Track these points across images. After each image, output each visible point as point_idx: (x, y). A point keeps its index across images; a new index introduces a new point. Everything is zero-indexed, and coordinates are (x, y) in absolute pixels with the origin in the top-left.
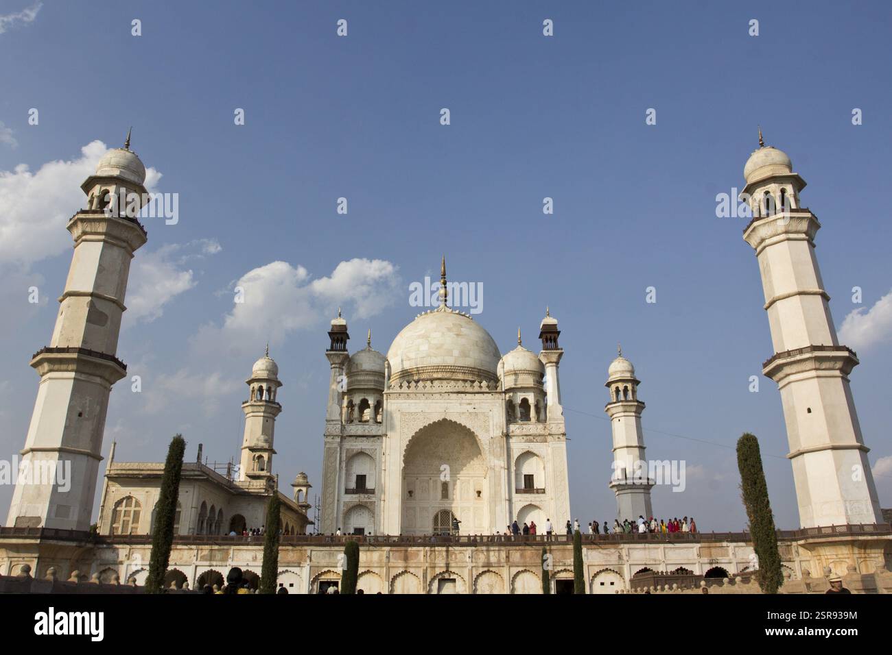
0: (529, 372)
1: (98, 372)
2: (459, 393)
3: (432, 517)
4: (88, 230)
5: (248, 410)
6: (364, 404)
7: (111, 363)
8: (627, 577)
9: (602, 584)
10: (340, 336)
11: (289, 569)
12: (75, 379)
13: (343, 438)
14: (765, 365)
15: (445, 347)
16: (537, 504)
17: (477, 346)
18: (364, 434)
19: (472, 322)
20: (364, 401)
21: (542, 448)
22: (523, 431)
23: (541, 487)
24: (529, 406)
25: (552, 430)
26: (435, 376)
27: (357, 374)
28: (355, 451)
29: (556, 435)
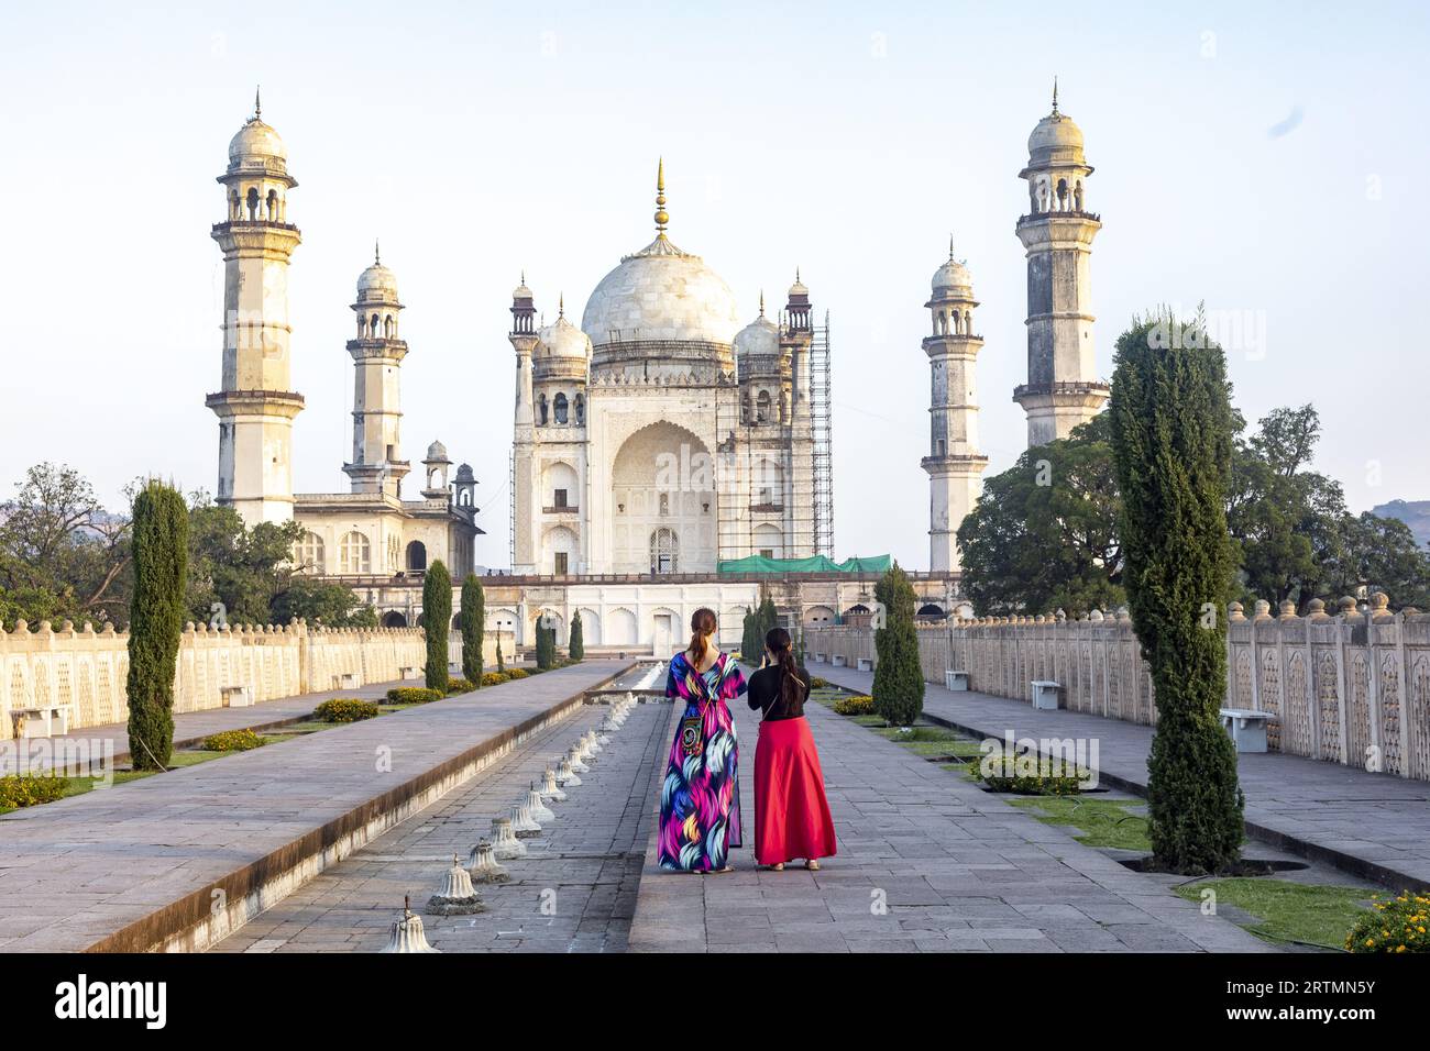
1: (283, 413)
2: (679, 387)
9: (815, 619)
10: (525, 313)
11: (506, 608)
13: (536, 445)
15: (662, 315)
16: (774, 523)
17: (706, 310)
18: (562, 440)
19: (702, 271)
20: (560, 396)
21: (782, 455)
22: (760, 435)
23: (779, 503)
24: (770, 401)
25: (795, 434)
26: (651, 354)
27: (549, 360)
28: (552, 462)
29: (800, 441)
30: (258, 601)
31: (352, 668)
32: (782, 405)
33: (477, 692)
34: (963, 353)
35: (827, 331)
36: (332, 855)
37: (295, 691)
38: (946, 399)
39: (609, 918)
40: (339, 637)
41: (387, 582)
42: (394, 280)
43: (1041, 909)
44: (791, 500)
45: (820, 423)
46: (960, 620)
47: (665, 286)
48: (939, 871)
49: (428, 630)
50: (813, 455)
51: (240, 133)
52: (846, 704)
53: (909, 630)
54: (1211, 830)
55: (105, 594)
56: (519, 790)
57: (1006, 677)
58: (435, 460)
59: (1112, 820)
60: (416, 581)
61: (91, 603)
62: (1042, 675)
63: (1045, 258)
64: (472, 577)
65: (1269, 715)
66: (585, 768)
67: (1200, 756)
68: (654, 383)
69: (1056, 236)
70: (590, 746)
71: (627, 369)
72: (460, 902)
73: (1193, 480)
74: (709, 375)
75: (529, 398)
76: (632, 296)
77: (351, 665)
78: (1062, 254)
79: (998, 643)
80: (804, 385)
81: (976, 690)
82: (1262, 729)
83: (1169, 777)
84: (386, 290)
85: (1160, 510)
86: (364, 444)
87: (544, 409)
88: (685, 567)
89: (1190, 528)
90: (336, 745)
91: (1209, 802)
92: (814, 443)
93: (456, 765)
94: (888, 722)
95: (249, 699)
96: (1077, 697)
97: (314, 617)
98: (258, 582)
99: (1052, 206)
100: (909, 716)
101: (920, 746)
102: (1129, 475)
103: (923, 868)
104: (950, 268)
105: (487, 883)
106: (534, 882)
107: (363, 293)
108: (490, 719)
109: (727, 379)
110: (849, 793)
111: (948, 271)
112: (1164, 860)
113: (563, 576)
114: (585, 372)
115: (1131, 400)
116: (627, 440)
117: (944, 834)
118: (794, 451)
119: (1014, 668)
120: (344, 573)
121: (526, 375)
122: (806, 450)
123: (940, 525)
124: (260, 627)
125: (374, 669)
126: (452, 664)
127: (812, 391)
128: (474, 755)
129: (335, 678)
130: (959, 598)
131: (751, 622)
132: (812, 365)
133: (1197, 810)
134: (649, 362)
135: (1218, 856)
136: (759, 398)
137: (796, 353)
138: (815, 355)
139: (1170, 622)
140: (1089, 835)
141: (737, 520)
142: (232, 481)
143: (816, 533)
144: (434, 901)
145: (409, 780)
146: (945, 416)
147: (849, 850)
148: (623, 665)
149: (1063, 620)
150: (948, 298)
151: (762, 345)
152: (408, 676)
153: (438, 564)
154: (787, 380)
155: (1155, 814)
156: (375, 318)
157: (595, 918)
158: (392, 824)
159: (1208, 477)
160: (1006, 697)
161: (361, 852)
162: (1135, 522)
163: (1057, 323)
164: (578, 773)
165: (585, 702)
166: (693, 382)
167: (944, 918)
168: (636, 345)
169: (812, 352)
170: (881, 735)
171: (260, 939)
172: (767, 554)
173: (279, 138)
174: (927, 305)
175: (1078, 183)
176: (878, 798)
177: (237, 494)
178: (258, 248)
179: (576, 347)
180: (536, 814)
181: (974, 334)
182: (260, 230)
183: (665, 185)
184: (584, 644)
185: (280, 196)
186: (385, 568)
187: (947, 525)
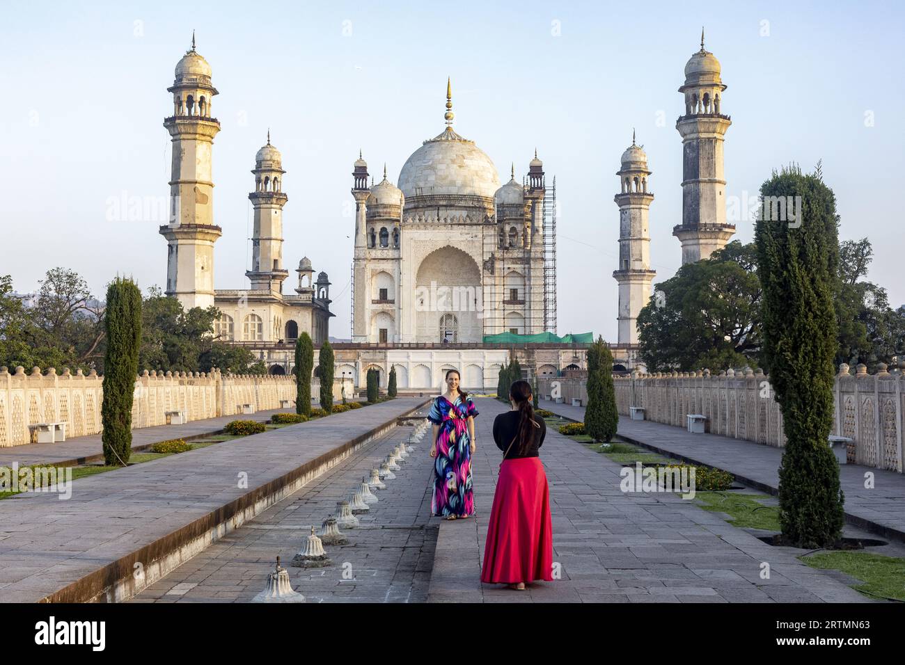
1: (208, 238)
2: (459, 224)
3: (439, 318)
4: (184, 131)
8: (560, 369)
10: (361, 176)
11: (348, 363)
12: (196, 245)
13: (368, 260)
15: (450, 178)
16: (519, 312)
17: (477, 175)
18: (384, 257)
19: (474, 150)
20: (384, 229)
21: (524, 268)
22: (510, 255)
23: (523, 299)
24: (517, 234)
25: (533, 255)
26: (441, 203)
27: (377, 206)
28: (378, 271)
29: (536, 259)
30: (191, 357)
31: (249, 401)
32: (525, 236)
33: (329, 416)
34: (641, 204)
35: (554, 190)
36: (231, 525)
37: (213, 415)
38: (630, 234)
39: (414, 571)
40: (242, 381)
41: (273, 346)
42: (280, 155)
43: (712, 573)
44: (530, 296)
45: (549, 248)
46: (640, 375)
47: (451, 160)
48: (638, 543)
49: (298, 376)
50: (544, 268)
51: (182, 60)
52: (566, 428)
53: (609, 381)
54: (822, 519)
55: (95, 352)
56: (355, 481)
57: (670, 412)
58: (304, 269)
59: (750, 508)
60: (291, 346)
61: (86, 357)
62: (694, 410)
63: (695, 143)
64: (326, 344)
65: (849, 439)
66: (398, 468)
67: (815, 468)
68: (443, 222)
69: (702, 129)
70: (401, 453)
71: (426, 212)
72: (314, 559)
73: (813, 281)
74: (479, 217)
75: (364, 231)
76: (430, 166)
77: (249, 398)
78: (705, 141)
79: (664, 390)
80: (539, 224)
81: (650, 420)
82: (844, 448)
83: (793, 481)
84: (274, 161)
85: (790, 302)
86: (259, 259)
87: (373, 237)
88: (462, 339)
89: (810, 313)
90: (237, 451)
91: (821, 499)
92: (545, 260)
93: (314, 465)
94: (594, 440)
95: (184, 419)
96: (717, 426)
97: (227, 368)
98: (191, 345)
99: (700, 110)
100: (608, 436)
101: (616, 456)
102: (769, 277)
103: (628, 541)
104: (633, 150)
105: (333, 545)
106: (364, 545)
107: (259, 163)
108: (336, 434)
109: (490, 220)
110: (573, 488)
111: (631, 152)
112: (789, 538)
113: (385, 343)
114: (400, 213)
115: (771, 227)
116: (426, 258)
117: (639, 517)
118: (532, 266)
119: (675, 406)
120: (246, 340)
121: (362, 216)
122: (540, 265)
123: (624, 314)
124: (191, 373)
125: (264, 401)
126: (313, 399)
127: (544, 228)
128: (326, 458)
129: (239, 407)
130: (637, 360)
131: (503, 374)
132: (544, 211)
133: (813, 504)
134: (440, 208)
135: (827, 535)
136: (510, 232)
137: (534, 203)
138: (546, 204)
139: (796, 377)
140: (735, 518)
141: (495, 309)
142: (176, 281)
143: (545, 318)
144: (297, 557)
145: (284, 475)
146: (629, 245)
147: (576, 528)
148: (422, 401)
149: (708, 375)
150: (632, 169)
151: (513, 198)
152: (285, 406)
153: (305, 334)
154: (528, 220)
155: (783, 507)
156: (267, 179)
157: (406, 571)
158: (272, 504)
159: (823, 279)
160: (669, 424)
161: (251, 522)
162: (772, 309)
163: (702, 185)
164: (393, 471)
165: (398, 424)
166: (468, 221)
167: (647, 579)
168: (432, 197)
169: (544, 203)
170: (591, 449)
171: (180, 582)
172: (514, 331)
173: (207, 64)
174: (618, 174)
175: (717, 95)
176: (592, 492)
177: (178, 289)
178: (193, 134)
179: (395, 198)
180: (366, 499)
181: (648, 192)
182: (194, 122)
183: (452, 95)
184: (397, 387)
185: (207, 100)
186: (272, 337)
187: (629, 313)
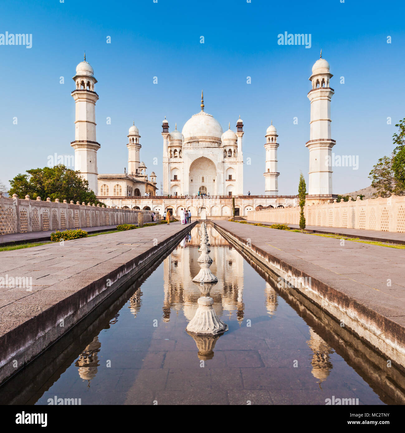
0: (232, 140)
1: (93, 148)
2: (207, 147)
3: (199, 188)
4: (80, 97)
5: (129, 147)
6: (176, 151)
7: (97, 145)
8: (255, 207)
9: (247, 209)
10: (166, 127)
11: (158, 205)
12: (87, 150)
13: (169, 163)
14: (306, 144)
15: (203, 130)
18: (176, 162)
21: (235, 166)
22: (229, 161)
23: (234, 179)
25: (238, 160)
28: (173, 168)
29: (240, 162)
32: (235, 153)
38: (270, 159)
41: (124, 198)
68: (201, 146)
71: (193, 144)
76: (195, 125)
87: (171, 154)
114: (182, 143)
116: (193, 162)
118: (238, 165)
120: (115, 196)
121: (166, 144)
122: (242, 165)
123: (268, 189)
134: (199, 142)
136: (229, 151)
146: (270, 163)
150: (271, 134)
151: (230, 136)
166: (211, 146)
168: (196, 138)
172: (230, 193)
179: (180, 137)
182: (85, 92)
